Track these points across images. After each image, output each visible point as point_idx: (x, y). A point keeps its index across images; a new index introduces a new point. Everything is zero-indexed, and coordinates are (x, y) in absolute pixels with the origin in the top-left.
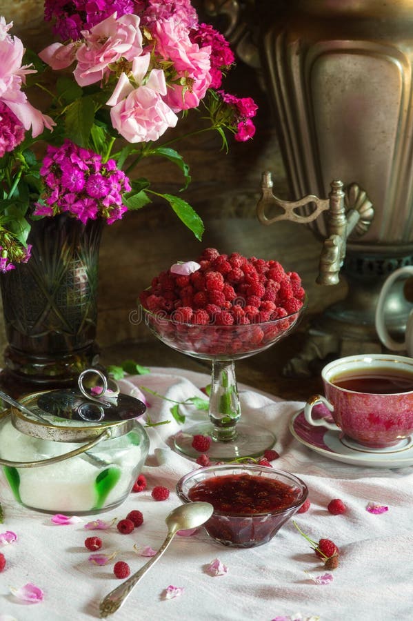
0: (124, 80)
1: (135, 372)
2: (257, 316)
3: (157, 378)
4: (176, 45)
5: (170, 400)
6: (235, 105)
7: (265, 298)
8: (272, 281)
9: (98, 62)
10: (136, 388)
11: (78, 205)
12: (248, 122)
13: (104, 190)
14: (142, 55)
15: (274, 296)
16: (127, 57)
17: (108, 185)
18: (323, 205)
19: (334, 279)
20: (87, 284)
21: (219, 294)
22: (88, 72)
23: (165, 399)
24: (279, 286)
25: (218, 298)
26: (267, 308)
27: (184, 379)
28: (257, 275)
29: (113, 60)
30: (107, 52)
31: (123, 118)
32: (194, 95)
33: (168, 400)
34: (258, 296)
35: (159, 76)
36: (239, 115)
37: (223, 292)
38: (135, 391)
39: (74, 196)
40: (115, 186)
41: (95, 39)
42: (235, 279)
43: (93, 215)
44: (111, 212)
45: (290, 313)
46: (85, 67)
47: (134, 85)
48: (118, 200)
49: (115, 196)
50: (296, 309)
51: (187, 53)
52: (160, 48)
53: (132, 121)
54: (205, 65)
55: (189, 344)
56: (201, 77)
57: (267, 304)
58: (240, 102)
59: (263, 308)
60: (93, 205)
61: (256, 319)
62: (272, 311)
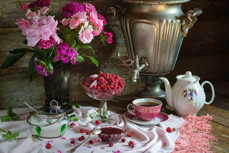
0: (82, 28)
3: (85, 108)
4: (95, 19)
6: (107, 34)
8: (116, 80)
9: (76, 23)
11: (64, 58)
12: (111, 39)
13: (71, 55)
14: (87, 21)
16: (83, 22)
17: (72, 54)
18: (133, 62)
19: (135, 81)
20: (67, 82)
22: (73, 26)
24: (118, 81)
28: (113, 78)
29: (80, 23)
30: (78, 21)
31: (82, 37)
32: (98, 32)
33: (88, 113)
34: (113, 83)
35: (91, 27)
36: (108, 37)
37: (104, 82)
38: (79, 111)
39: (63, 56)
40: (74, 55)
41: (75, 18)
43: (68, 62)
44: (73, 61)
45: (121, 87)
46: (72, 24)
47: (85, 29)
48: (75, 58)
49: (74, 57)
51: (98, 21)
52: (91, 20)
53: (84, 38)
54: (102, 24)
55: (95, 95)
56: (101, 27)
58: (108, 34)
59: (115, 86)
60: (68, 59)
61: (113, 89)
62: (117, 87)
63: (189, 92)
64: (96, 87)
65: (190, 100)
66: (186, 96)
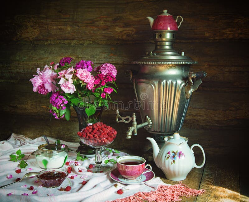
19: (129, 137)
63: (172, 154)
65: (172, 163)
66: (168, 158)
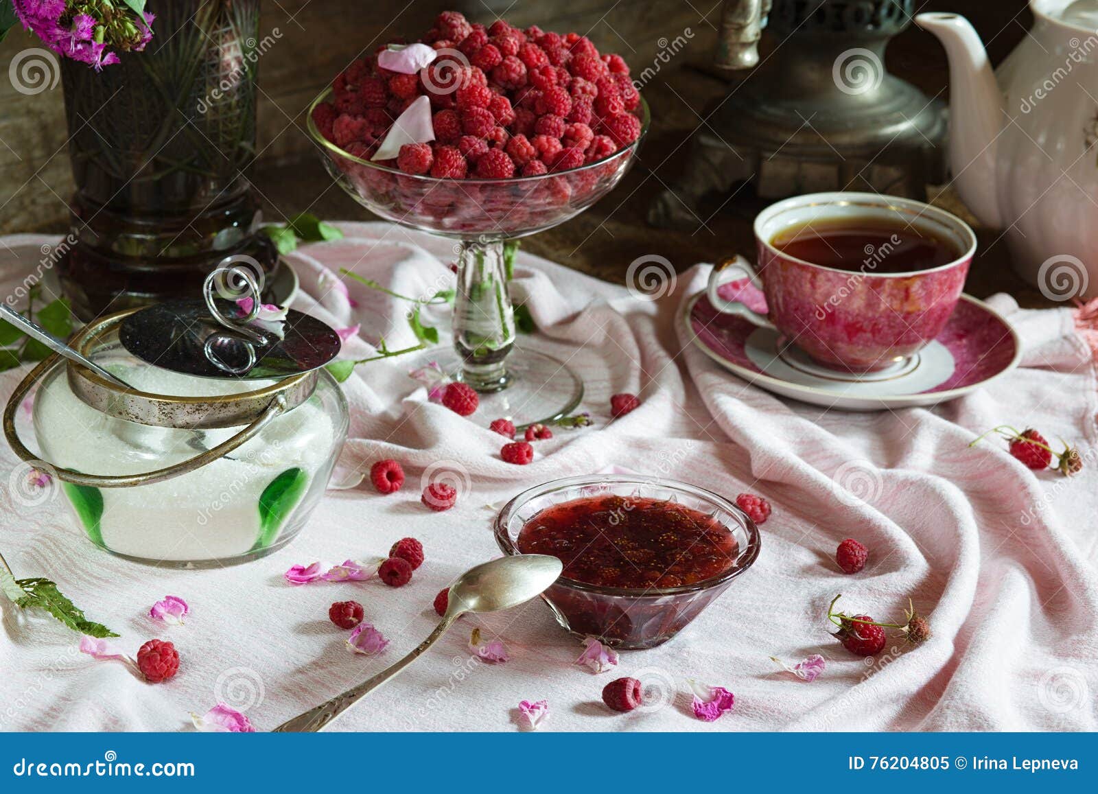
1: (316, 236)
2: (559, 155)
5: (401, 297)
7: (572, 118)
8: (581, 82)
10: (327, 271)
15: (589, 112)
21: (483, 115)
23: (391, 293)
24: (596, 90)
25: (481, 123)
26: (577, 137)
27: (417, 248)
28: (552, 71)
33: (397, 296)
34: (559, 114)
37: (488, 109)
38: (326, 277)
42: (510, 80)
45: (622, 145)
50: (632, 137)
57: (577, 130)
59: (569, 139)
61: (559, 163)
62: (587, 144)
64: (430, 157)
